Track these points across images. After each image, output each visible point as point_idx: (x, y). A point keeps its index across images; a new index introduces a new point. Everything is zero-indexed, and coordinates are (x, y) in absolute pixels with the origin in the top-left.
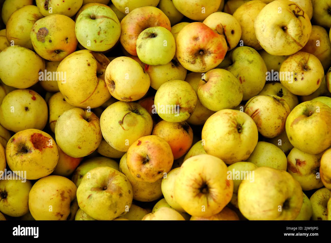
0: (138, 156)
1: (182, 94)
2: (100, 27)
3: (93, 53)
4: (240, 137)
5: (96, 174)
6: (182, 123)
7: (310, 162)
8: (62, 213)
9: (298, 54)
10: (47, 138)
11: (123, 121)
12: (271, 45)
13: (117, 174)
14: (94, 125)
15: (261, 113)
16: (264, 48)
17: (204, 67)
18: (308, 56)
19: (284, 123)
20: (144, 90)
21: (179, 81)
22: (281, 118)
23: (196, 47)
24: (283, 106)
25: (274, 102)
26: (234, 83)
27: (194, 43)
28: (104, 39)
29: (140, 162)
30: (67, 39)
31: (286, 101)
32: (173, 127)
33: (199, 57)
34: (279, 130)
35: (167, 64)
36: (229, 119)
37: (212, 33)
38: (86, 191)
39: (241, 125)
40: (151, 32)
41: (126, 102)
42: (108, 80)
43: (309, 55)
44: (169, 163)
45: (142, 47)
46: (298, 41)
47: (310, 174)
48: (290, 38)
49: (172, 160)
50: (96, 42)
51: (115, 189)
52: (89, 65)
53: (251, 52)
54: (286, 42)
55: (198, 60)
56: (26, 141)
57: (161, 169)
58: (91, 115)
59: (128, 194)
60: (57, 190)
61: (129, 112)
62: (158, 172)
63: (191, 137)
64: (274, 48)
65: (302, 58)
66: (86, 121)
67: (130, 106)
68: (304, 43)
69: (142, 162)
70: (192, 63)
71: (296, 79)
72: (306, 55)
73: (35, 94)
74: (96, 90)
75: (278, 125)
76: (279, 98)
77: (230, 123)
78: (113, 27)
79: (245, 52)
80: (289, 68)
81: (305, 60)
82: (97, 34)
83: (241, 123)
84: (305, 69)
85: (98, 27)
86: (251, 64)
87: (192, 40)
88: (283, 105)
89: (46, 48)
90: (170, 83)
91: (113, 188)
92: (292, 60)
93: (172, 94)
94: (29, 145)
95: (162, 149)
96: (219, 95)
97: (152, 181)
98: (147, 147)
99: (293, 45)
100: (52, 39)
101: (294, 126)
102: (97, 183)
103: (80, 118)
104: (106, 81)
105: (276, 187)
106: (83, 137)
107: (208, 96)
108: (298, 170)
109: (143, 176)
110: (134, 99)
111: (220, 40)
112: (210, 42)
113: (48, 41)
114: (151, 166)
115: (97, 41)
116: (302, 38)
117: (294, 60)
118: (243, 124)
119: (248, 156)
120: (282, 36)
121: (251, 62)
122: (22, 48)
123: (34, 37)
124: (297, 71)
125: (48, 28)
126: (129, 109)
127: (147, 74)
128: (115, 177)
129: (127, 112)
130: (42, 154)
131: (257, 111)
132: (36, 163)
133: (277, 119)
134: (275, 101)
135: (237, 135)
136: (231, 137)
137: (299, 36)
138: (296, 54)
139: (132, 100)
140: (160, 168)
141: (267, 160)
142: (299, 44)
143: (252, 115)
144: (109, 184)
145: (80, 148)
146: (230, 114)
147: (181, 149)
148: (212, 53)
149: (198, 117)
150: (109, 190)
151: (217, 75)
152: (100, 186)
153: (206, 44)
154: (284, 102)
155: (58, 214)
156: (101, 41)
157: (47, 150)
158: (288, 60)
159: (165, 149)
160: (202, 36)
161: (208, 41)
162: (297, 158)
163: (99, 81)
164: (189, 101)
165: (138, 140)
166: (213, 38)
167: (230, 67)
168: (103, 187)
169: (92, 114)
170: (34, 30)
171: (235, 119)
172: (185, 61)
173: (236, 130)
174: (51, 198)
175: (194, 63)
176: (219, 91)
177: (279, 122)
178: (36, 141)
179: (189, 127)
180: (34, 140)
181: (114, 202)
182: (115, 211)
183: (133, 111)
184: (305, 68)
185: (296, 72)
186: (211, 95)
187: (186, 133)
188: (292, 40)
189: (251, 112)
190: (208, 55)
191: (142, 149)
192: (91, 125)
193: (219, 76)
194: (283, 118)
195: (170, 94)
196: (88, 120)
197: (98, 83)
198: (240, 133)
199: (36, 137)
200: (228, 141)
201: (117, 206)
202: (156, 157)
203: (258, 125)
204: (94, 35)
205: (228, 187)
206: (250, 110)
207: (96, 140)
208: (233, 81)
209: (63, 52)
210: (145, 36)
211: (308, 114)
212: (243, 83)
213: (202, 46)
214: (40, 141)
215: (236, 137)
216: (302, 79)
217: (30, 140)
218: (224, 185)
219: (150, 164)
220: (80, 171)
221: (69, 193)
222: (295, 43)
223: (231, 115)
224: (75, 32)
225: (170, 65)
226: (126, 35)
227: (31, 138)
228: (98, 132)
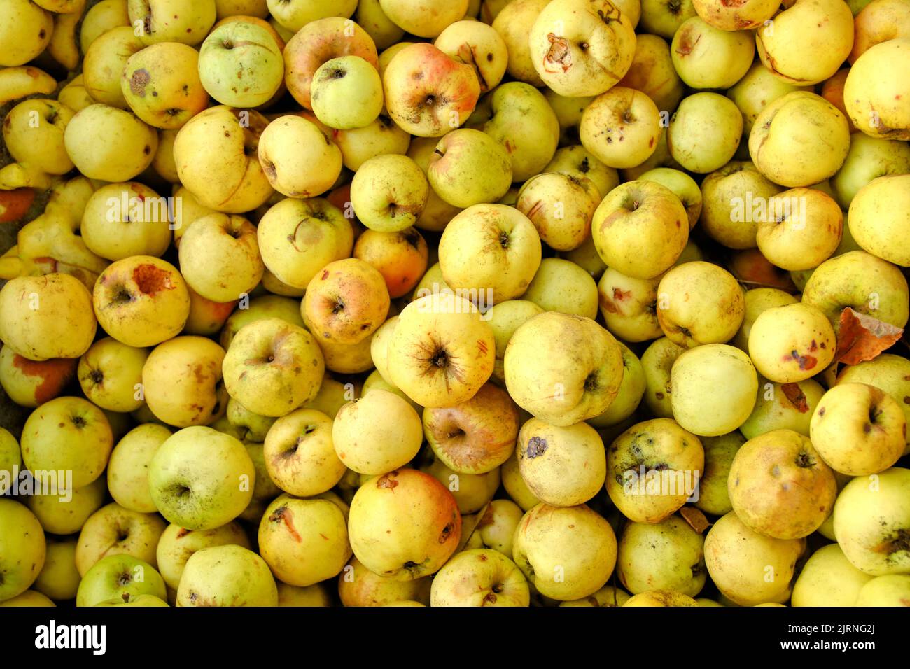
0: (323, 299)
1: (397, 182)
2: (241, 64)
3: (236, 111)
4: (505, 257)
5: (253, 334)
6: (405, 232)
7: (639, 292)
8: (200, 404)
9: (612, 93)
10: (164, 271)
11: (296, 235)
12: (560, 80)
13: (292, 332)
14: (247, 244)
15: (546, 207)
16: (548, 84)
17: (437, 127)
18: (631, 95)
19: (588, 224)
20: (330, 175)
21: (392, 156)
22: (584, 215)
23: (420, 92)
24: (586, 191)
25: (569, 186)
26: (494, 154)
27: (414, 83)
28: (251, 85)
29: (328, 311)
30: (185, 88)
31: (593, 181)
32: (388, 241)
33: (426, 110)
34: (580, 237)
35: (371, 125)
36: (485, 223)
37: (449, 63)
38: (236, 365)
39: (508, 234)
40: (336, 68)
41: (300, 199)
42: (264, 160)
43: (634, 94)
44: (380, 309)
45: (320, 96)
46: (609, 68)
47: (640, 314)
48: (595, 65)
49: (385, 304)
50: (236, 92)
51: (287, 360)
52: (227, 135)
53: (526, 93)
54: (588, 71)
55: (425, 116)
56: (125, 280)
57: (367, 322)
58: (242, 226)
59: (312, 366)
60: (188, 365)
61: (306, 217)
62: (361, 326)
63: (423, 257)
64: (567, 83)
65: (620, 99)
66: (231, 237)
67: (309, 206)
68: (623, 71)
69: (332, 310)
70: (414, 122)
71: (609, 139)
72: (628, 93)
73: (142, 191)
74: (245, 180)
75: (578, 229)
76: (580, 176)
77: (487, 231)
78: (266, 61)
79: (515, 93)
80: (596, 120)
81: (626, 103)
82: (237, 76)
83: (507, 230)
84: (626, 119)
85: (237, 64)
86: (527, 115)
87: (410, 77)
88: (586, 189)
89: (148, 107)
90: (377, 161)
91: (284, 359)
92: (602, 105)
93: (379, 182)
94: (132, 287)
95: (366, 285)
96: (466, 179)
97: (353, 341)
98: (339, 283)
99: (601, 77)
100: (158, 90)
101: (607, 231)
102: (255, 350)
103: (221, 232)
104: (261, 162)
105: (569, 352)
106: (227, 267)
107: (445, 182)
108: (617, 307)
109: (334, 335)
110: (314, 193)
111: (464, 75)
112: (444, 80)
113: (151, 94)
114: (348, 317)
115: (238, 88)
116: (618, 62)
117: (606, 104)
118: (511, 232)
119: (524, 289)
120: (578, 61)
121: (525, 112)
122: (109, 109)
123: (126, 88)
124: (612, 125)
125: (148, 69)
126: (307, 211)
127: (335, 147)
128: (287, 338)
129: (302, 218)
130: (155, 302)
131: (537, 203)
132: (145, 319)
133: (575, 217)
134: (571, 184)
135: (500, 253)
136: (489, 257)
137: (611, 59)
138: (609, 91)
139: (311, 196)
140: (364, 320)
141: (560, 293)
142: (612, 75)
143: (530, 211)
144: (277, 351)
145: (224, 286)
146: (487, 213)
147: (405, 279)
148: (450, 101)
149: (435, 218)
150: (276, 362)
151: (461, 142)
152: (261, 355)
153: (437, 86)
154: (589, 184)
155: (194, 406)
156: (246, 90)
157: (165, 296)
158: (595, 104)
159: (372, 283)
160: (428, 70)
161: (440, 79)
162: (616, 286)
163: (249, 163)
164: (411, 193)
165: (324, 269)
166: (449, 73)
167: (488, 123)
168: (268, 357)
169: (245, 223)
170: (125, 75)
171: (496, 224)
172: (401, 118)
173: (498, 244)
174: (178, 379)
175: (417, 120)
176: (464, 172)
177: (579, 223)
178: (145, 277)
179: (418, 236)
180: (141, 277)
181: (285, 384)
182: (290, 399)
183: (314, 215)
184: (626, 117)
185: (609, 126)
186: (451, 179)
187: (412, 250)
188: (599, 68)
189: (528, 206)
190: (442, 105)
191: (330, 287)
192: (241, 243)
193: (464, 143)
194: (586, 214)
195: (376, 182)
196: (236, 235)
197: (247, 167)
198: (505, 248)
199: (145, 272)
200: (483, 265)
201: (293, 391)
202: (354, 300)
203: (540, 230)
204: (231, 78)
205: (483, 354)
206: (527, 202)
207: (253, 271)
208: (490, 152)
209: (184, 112)
210: (325, 75)
211: (630, 207)
212: (514, 152)
213: (430, 90)
214: (154, 277)
215: (498, 258)
216: (621, 139)
217: (133, 278)
218: (476, 351)
219: (346, 313)
220: (231, 324)
221: (210, 367)
222: (604, 73)
223: (487, 217)
224: (198, 74)
225: (376, 127)
226: (293, 74)
227: (134, 274)
228: (256, 256)
